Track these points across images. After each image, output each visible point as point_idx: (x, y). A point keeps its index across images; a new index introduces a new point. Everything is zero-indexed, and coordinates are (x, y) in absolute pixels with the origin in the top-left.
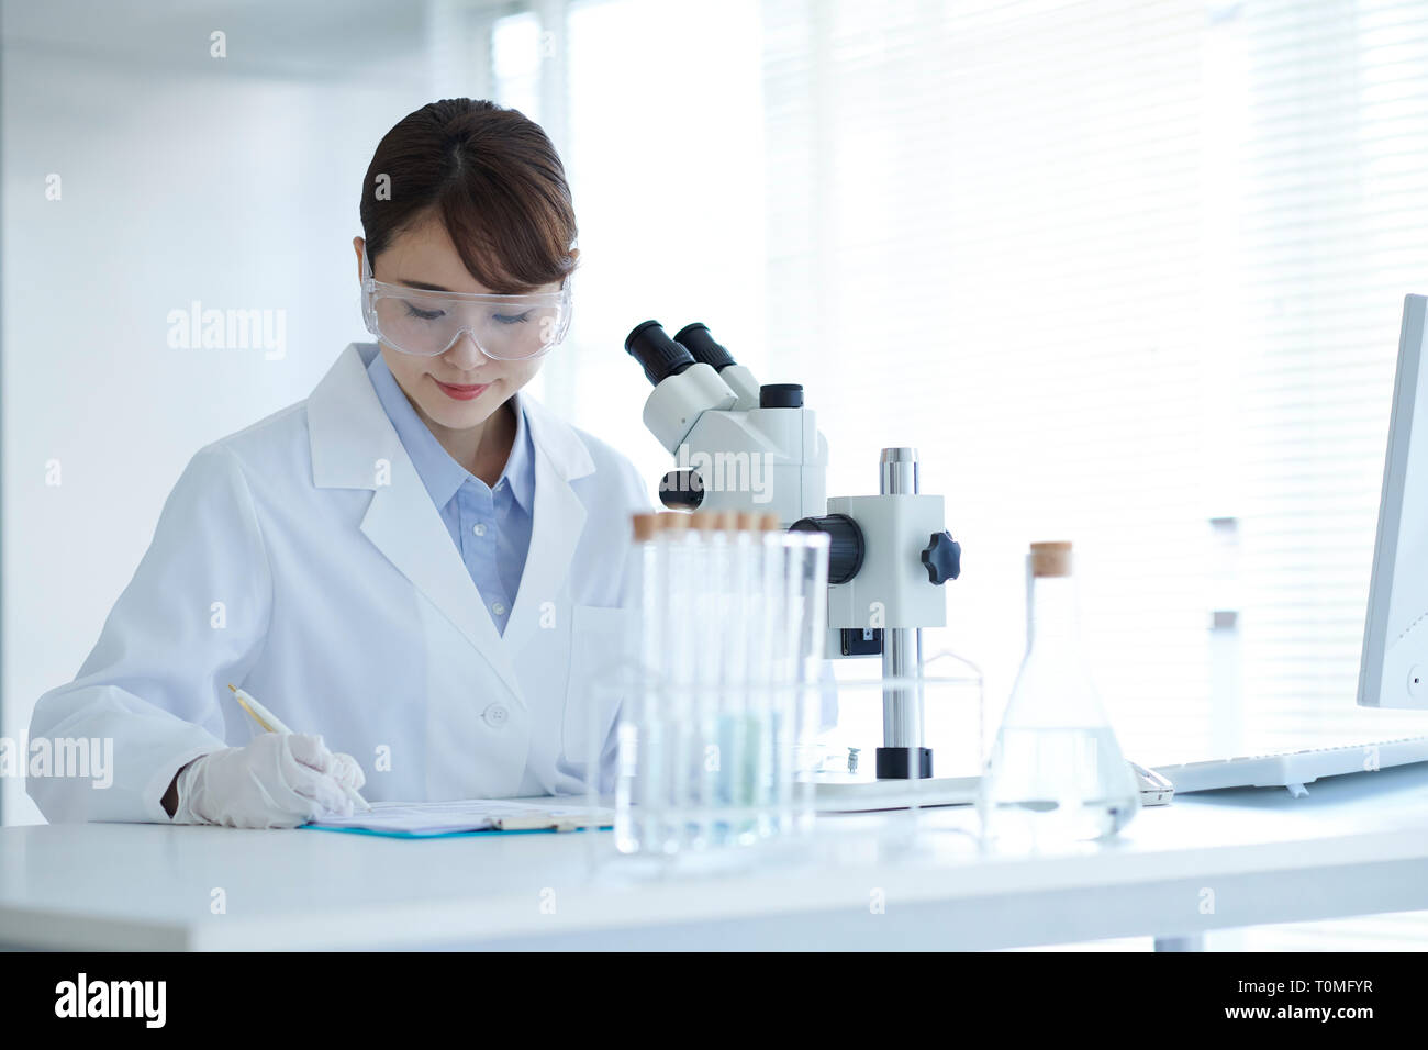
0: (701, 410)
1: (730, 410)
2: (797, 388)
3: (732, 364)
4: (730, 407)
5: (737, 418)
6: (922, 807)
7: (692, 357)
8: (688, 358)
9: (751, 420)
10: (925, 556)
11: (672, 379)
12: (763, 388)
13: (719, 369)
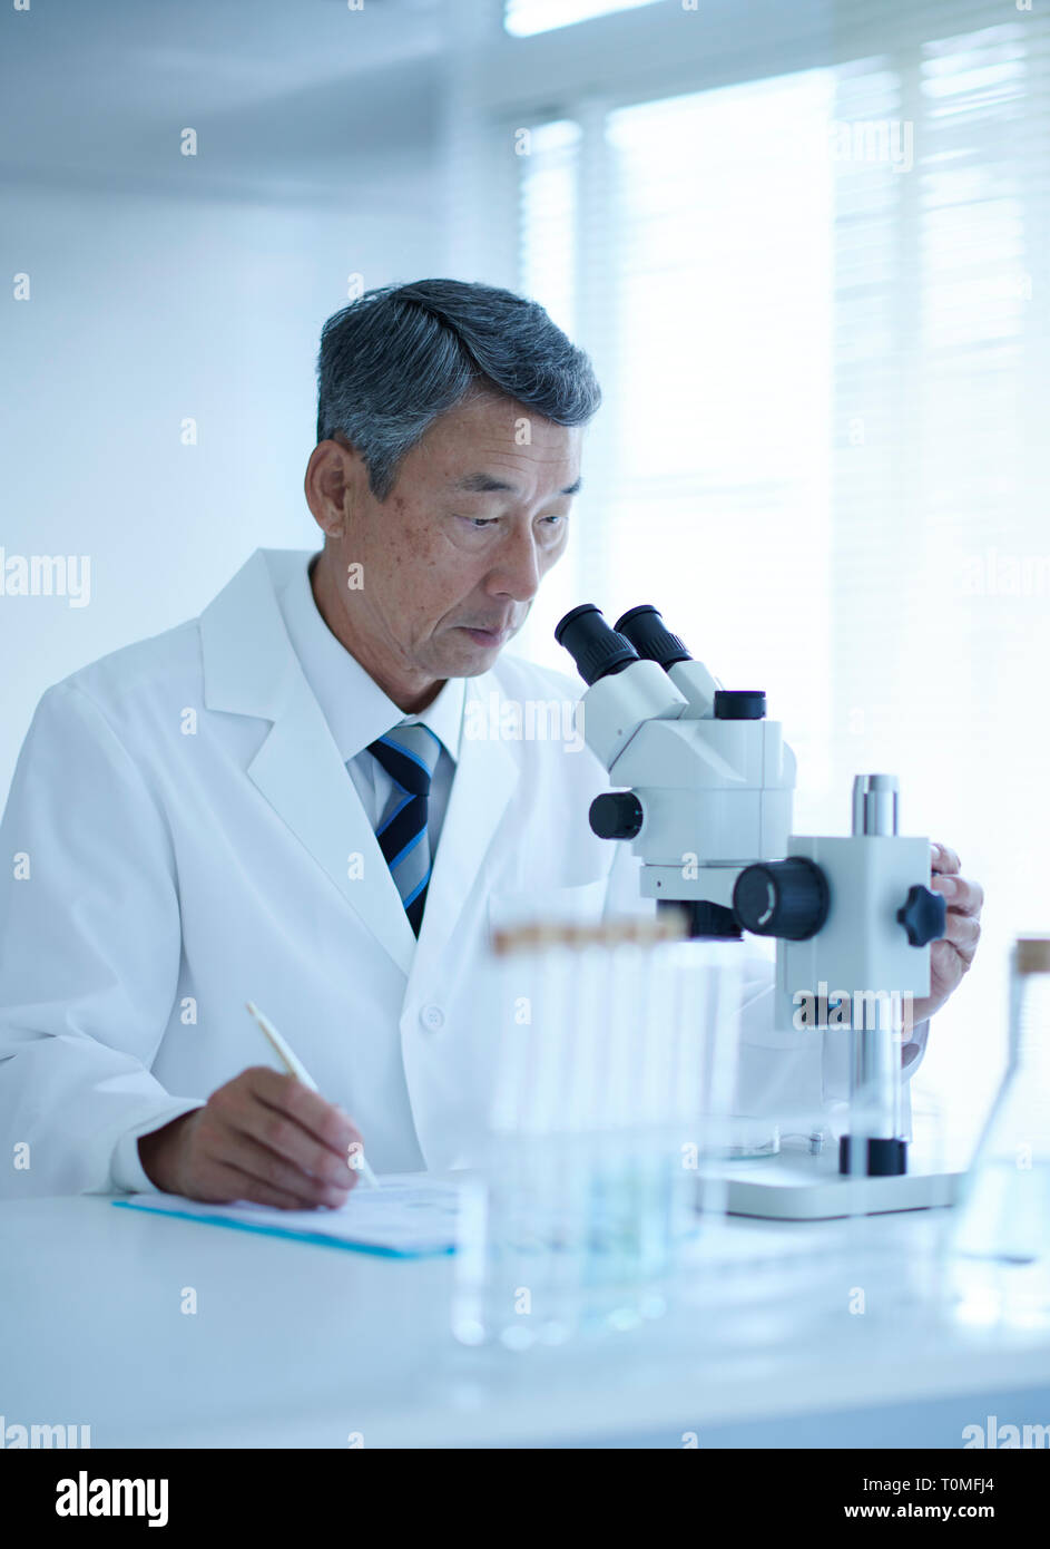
0: (641, 718)
1: (678, 718)
2: (759, 695)
3: (686, 658)
4: (677, 716)
5: (684, 730)
6: (871, 1214)
7: (635, 652)
8: (629, 652)
9: (701, 734)
10: (902, 916)
11: (609, 680)
12: (718, 694)
13: (666, 666)
